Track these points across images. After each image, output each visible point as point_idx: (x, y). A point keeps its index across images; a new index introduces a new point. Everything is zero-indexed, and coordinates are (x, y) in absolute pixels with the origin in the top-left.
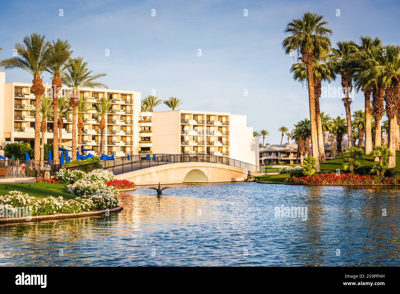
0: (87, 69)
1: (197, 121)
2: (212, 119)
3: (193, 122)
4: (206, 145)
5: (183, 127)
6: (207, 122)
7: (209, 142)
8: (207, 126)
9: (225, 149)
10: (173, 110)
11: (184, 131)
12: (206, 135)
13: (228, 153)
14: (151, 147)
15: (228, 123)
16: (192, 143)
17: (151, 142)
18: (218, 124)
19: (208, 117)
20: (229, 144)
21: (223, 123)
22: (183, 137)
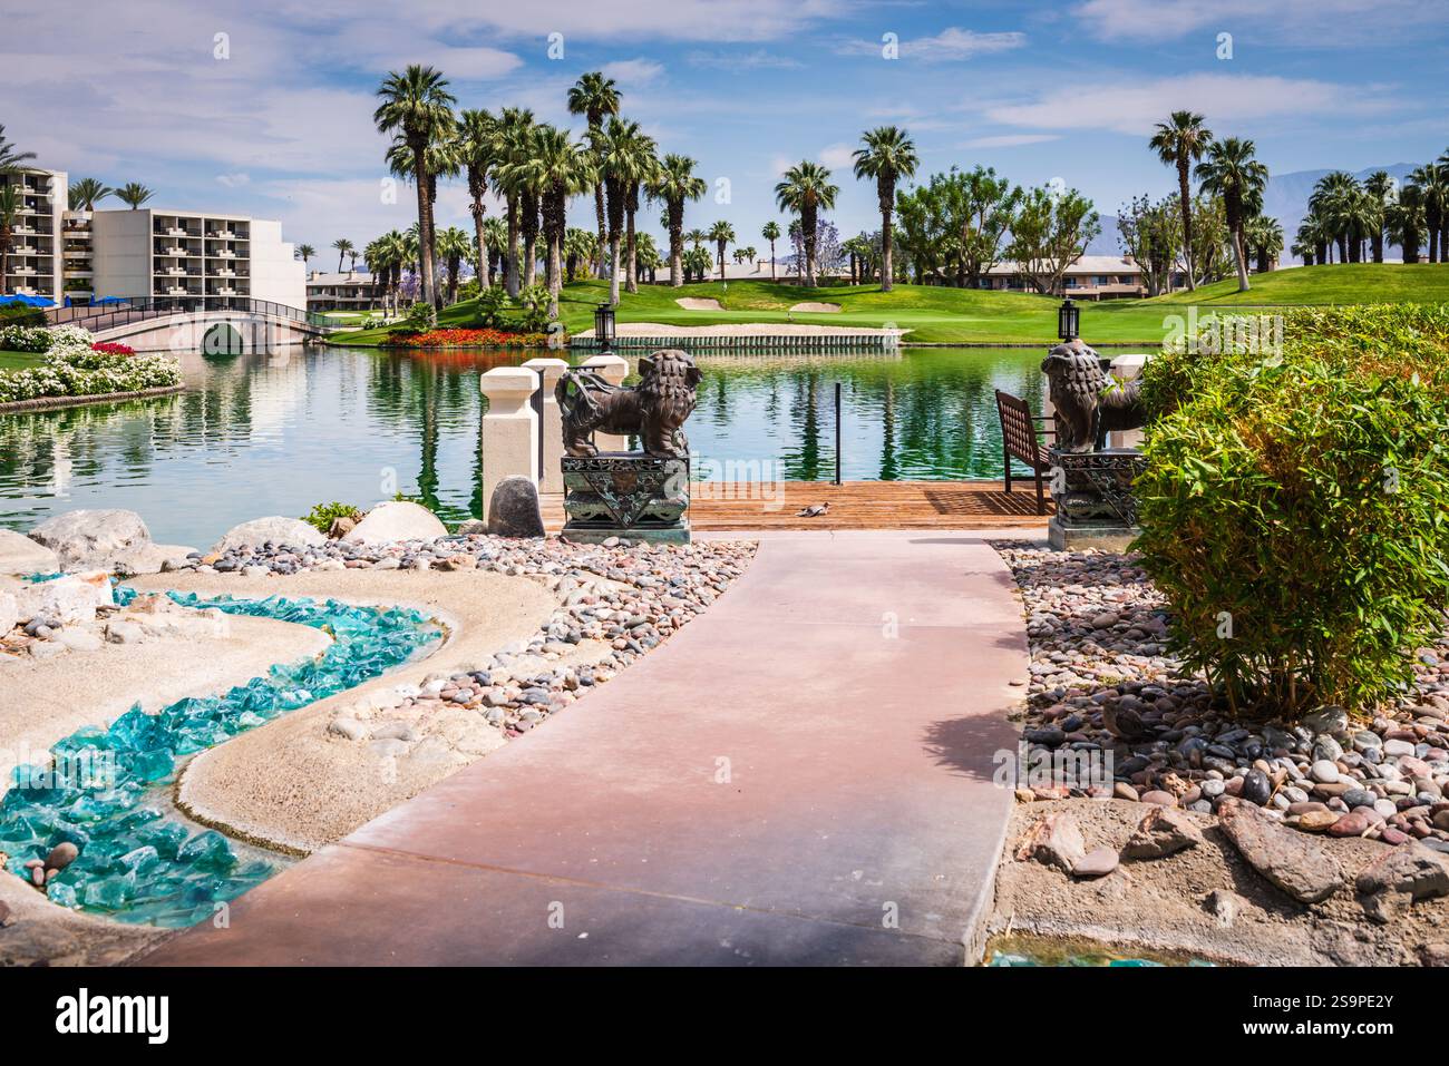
1: (185, 230)
2: (215, 227)
3: (177, 233)
4: (204, 277)
5: (157, 241)
6: (206, 233)
7: (209, 269)
8: (208, 243)
9: (241, 285)
10: (135, 208)
11: (159, 249)
12: (203, 257)
13: (246, 291)
14: (91, 279)
15: (246, 235)
16: (177, 272)
17: (90, 269)
18: (228, 236)
19: (209, 223)
20: (248, 274)
21: (238, 235)
22: (157, 261)
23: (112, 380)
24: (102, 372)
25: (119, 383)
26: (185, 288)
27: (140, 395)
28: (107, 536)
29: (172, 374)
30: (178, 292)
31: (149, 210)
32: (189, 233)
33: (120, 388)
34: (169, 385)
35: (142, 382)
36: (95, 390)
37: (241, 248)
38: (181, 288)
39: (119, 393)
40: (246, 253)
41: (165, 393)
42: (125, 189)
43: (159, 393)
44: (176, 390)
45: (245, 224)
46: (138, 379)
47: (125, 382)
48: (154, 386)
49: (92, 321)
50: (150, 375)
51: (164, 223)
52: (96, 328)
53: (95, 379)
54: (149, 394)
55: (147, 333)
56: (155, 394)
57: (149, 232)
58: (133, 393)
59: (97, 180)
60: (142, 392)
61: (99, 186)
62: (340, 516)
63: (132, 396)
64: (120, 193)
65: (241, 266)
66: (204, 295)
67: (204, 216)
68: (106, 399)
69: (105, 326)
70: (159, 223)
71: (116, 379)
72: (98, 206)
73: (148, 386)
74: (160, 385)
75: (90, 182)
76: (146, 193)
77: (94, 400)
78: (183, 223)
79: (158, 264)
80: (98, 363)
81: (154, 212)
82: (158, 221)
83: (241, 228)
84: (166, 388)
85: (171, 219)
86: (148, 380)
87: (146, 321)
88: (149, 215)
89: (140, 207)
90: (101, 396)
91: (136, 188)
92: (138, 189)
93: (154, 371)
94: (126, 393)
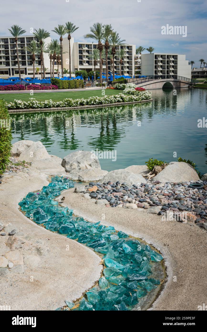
0: (118, 37)
1: (162, 58)
2: (169, 57)
3: (160, 59)
4: (166, 70)
5: (156, 61)
6: (167, 59)
7: (168, 68)
8: (167, 61)
9: (175, 72)
10: (151, 53)
11: (156, 63)
12: (166, 65)
13: (176, 73)
14: (140, 71)
15: (177, 59)
16: (160, 69)
17: (140, 69)
18: (172, 59)
19: (168, 56)
20: (177, 69)
21: (175, 59)
22: (155, 66)
23: (133, 98)
24: (131, 96)
25: (135, 99)
26: (162, 73)
27: (140, 102)
28: (83, 162)
29: (149, 96)
30: (160, 74)
31: (154, 53)
32: (163, 59)
33: (136, 100)
34: (148, 99)
35: (141, 99)
36: (129, 101)
37: (175, 62)
38: (161, 73)
39: (135, 102)
40: (176, 64)
41: (147, 101)
42: (149, 48)
43: (145, 102)
44: (150, 101)
45: (177, 56)
46: (140, 98)
47: (137, 99)
48: (145, 99)
49: (136, 82)
50: (144, 97)
51: (157, 57)
52: (138, 84)
53: (129, 98)
54: (143, 102)
55: (150, 85)
56: (144, 102)
57: (154, 59)
58: (139, 101)
59: (142, 46)
60: (141, 101)
61: (143, 48)
62: (157, 165)
63: (139, 102)
64: (147, 49)
65: (175, 67)
66: (166, 75)
67: (166, 54)
68: (132, 103)
69: (140, 83)
70: (156, 57)
71: (134, 98)
72: (143, 53)
73: (143, 100)
74: (146, 99)
75: (141, 47)
76: (153, 49)
77: (129, 103)
78: (162, 56)
79: (156, 67)
80: (134, 93)
81: (155, 54)
82: (156, 56)
83: (175, 57)
84: (148, 100)
85: (159, 55)
86: (143, 98)
87: (149, 82)
88: (154, 55)
89: (152, 53)
90: (131, 102)
91: (151, 48)
92: (152, 48)
93: (145, 96)
94: (137, 102)
